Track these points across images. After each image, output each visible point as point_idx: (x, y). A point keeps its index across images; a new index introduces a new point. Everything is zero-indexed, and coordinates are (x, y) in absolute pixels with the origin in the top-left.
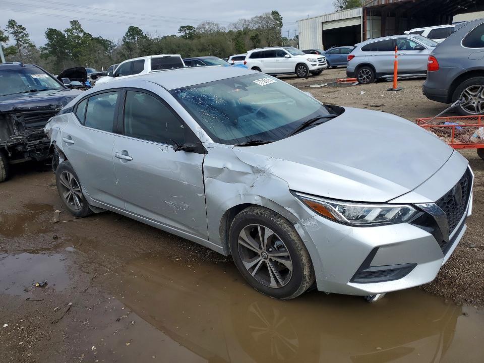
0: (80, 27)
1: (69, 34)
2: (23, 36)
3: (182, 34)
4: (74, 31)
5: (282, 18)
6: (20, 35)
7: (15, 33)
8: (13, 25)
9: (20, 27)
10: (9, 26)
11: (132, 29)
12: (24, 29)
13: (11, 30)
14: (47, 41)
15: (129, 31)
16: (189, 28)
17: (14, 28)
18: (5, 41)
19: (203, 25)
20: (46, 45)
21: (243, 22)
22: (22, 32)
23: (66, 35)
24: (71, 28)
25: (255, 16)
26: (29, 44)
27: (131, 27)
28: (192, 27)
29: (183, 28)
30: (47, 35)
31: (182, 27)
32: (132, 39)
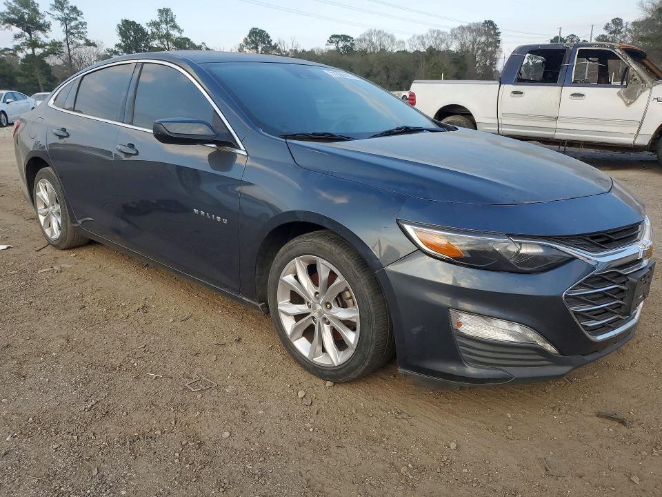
0: (172, 20)
1: (155, 30)
2: (77, 26)
3: (333, 47)
4: (163, 26)
5: (499, 33)
6: (73, 24)
7: (65, 20)
8: (62, 6)
9: (74, 9)
10: (55, 7)
11: (256, 33)
12: (79, 13)
13: (58, 13)
14: (118, 40)
15: (249, 36)
16: (345, 38)
17: (62, 10)
18: (45, 31)
19: (370, 34)
20: (116, 45)
21: (435, 35)
22: (76, 19)
23: (150, 32)
24: (158, 20)
25: (459, 25)
26: (87, 40)
27: (254, 29)
28: (349, 37)
29: (335, 38)
30: (120, 29)
31: (334, 36)
32: (253, 48)
